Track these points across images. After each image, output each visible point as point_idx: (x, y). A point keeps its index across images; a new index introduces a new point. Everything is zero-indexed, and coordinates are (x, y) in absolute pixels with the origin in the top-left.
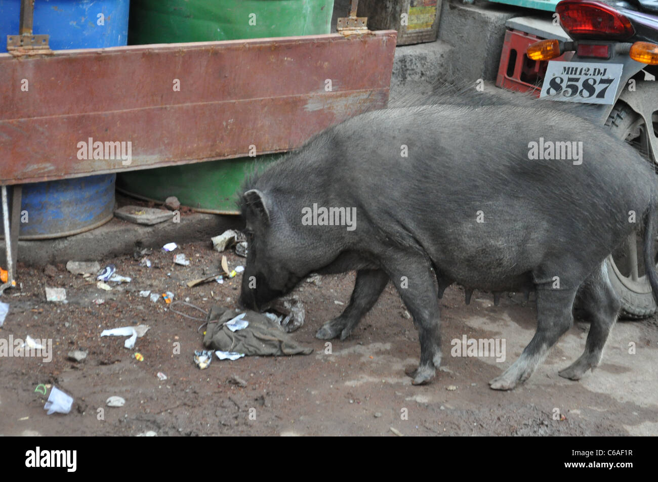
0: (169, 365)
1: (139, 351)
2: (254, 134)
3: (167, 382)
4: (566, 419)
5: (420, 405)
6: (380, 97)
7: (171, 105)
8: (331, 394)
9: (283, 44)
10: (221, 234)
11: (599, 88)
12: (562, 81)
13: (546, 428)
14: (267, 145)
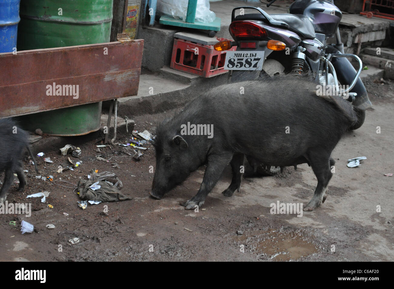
0: (67, 209)
1: (49, 203)
2: (81, 94)
3: (70, 216)
4: (259, 219)
5: (192, 218)
6: (137, 73)
7: (45, 80)
8: (150, 216)
9: (95, 47)
10: (64, 147)
11: (253, 63)
12: (234, 60)
13: (252, 224)
14: (87, 100)
